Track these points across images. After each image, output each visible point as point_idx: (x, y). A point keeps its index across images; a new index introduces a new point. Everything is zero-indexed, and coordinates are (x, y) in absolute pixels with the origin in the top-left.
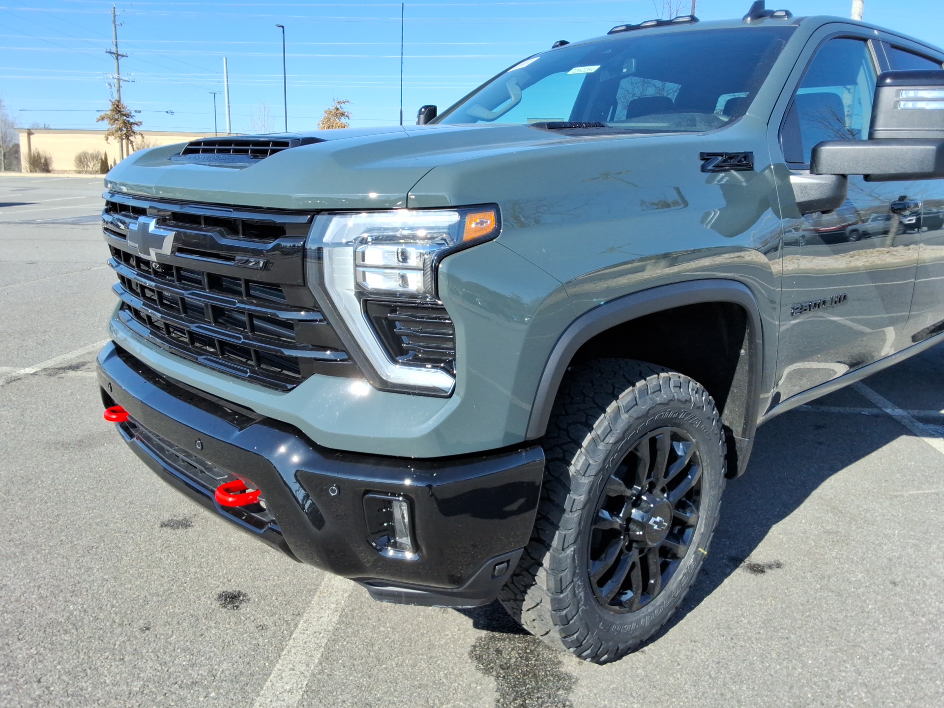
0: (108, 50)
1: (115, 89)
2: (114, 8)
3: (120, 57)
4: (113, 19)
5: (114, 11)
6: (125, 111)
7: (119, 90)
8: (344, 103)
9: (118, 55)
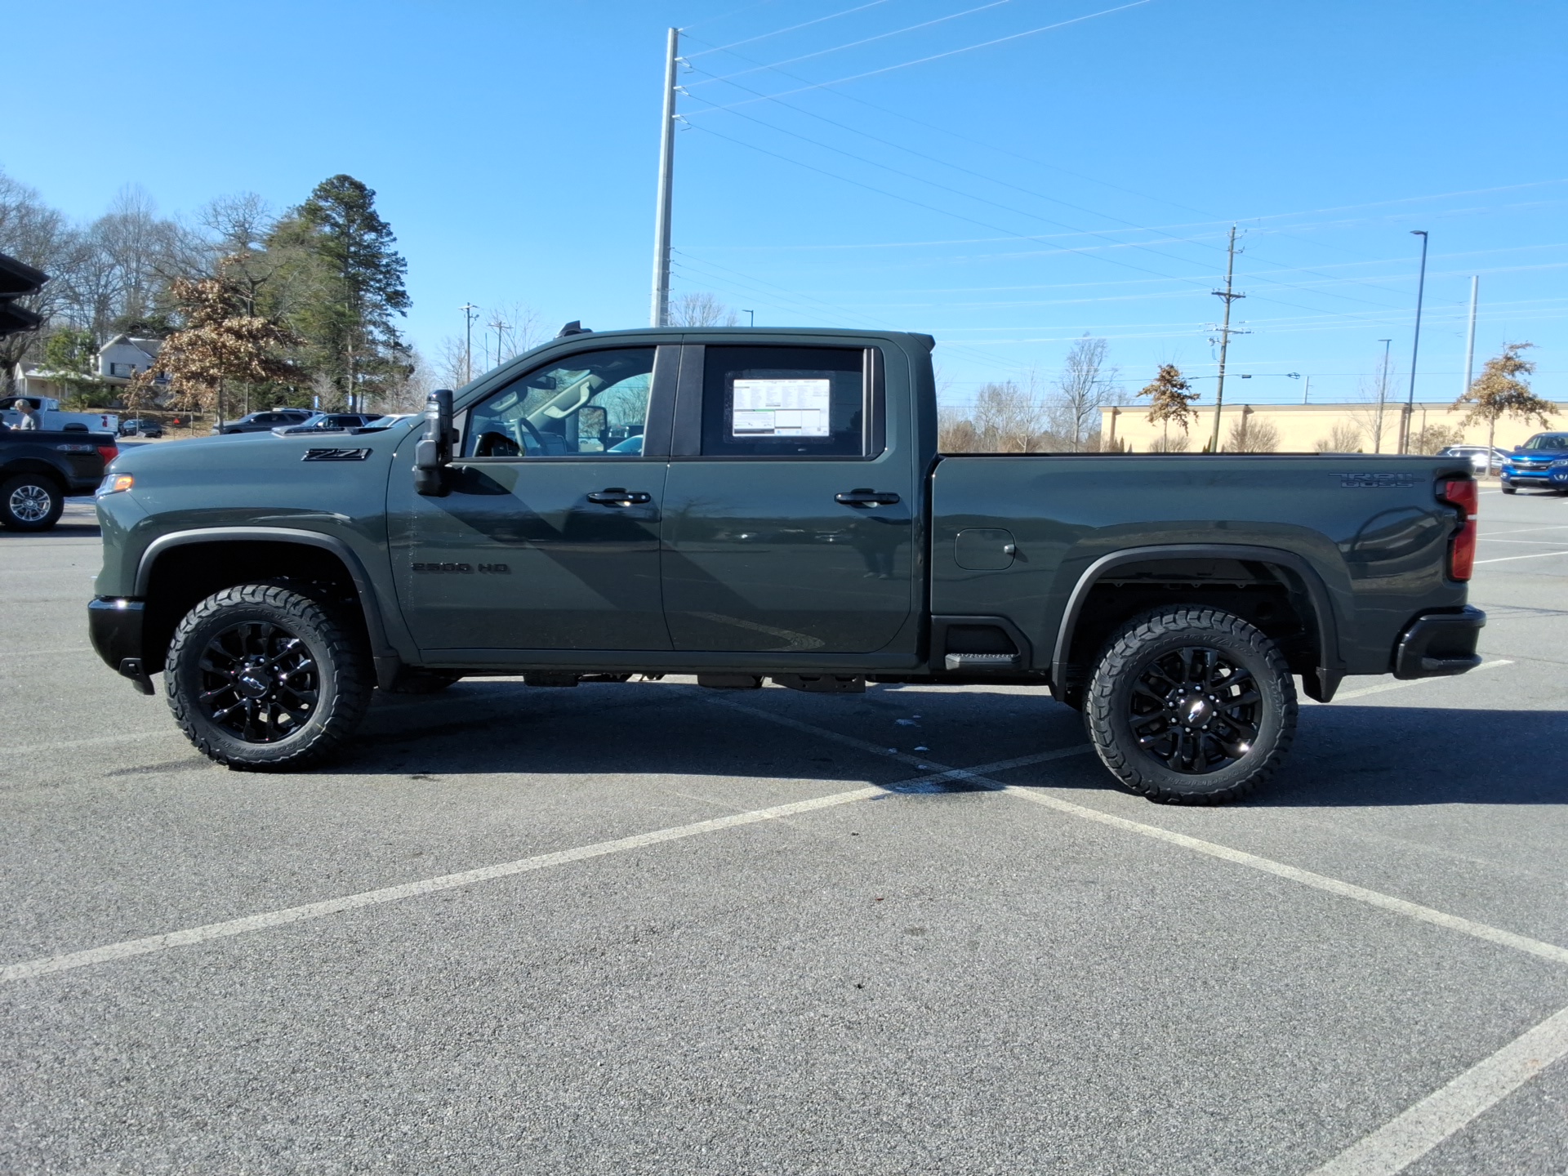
0: (1216, 291)
1: (1218, 347)
2: (1234, 228)
3: (1232, 299)
4: (1230, 244)
5: (1234, 233)
6: (1179, 379)
7: (1224, 347)
8: (1523, 346)
9: (1230, 296)
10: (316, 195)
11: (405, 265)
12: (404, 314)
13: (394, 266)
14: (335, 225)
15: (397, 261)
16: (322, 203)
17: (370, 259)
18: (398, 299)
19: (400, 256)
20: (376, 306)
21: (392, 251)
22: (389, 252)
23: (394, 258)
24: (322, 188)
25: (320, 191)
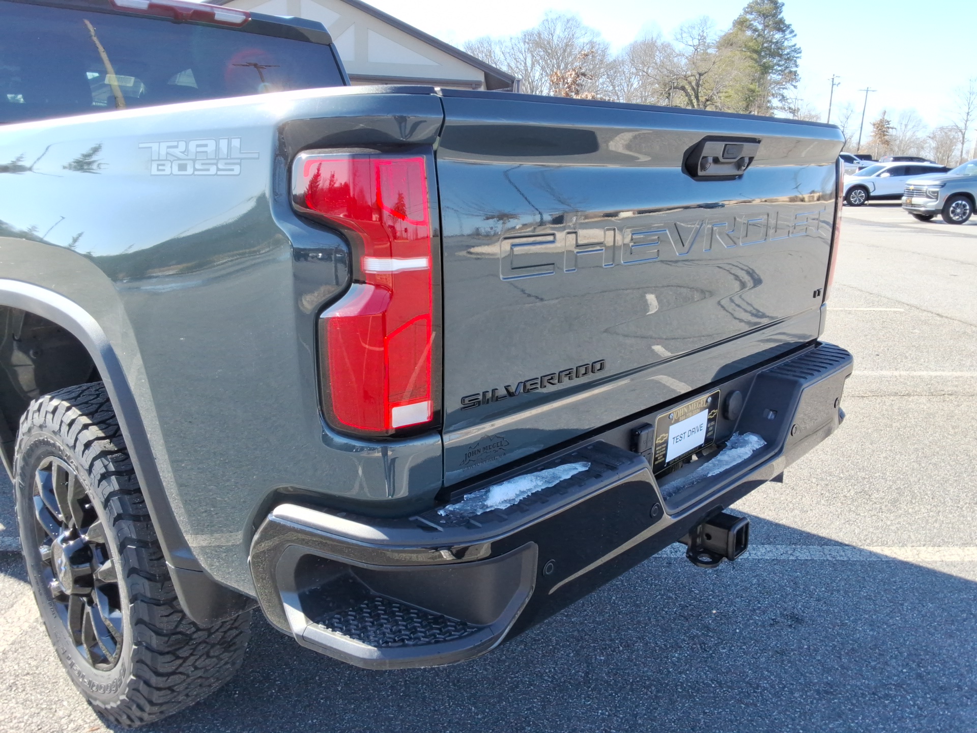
10: (745, 11)
11: (800, 52)
12: (795, 87)
13: (793, 54)
14: (756, 30)
15: (795, 51)
16: (749, 17)
17: (776, 51)
18: (792, 77)
19: (797, 47)
20: (777, 83)
21: (793, 44)
22: (790, 45)
23: (793, 48)
24: (750, 6)
25: (747, 8)
